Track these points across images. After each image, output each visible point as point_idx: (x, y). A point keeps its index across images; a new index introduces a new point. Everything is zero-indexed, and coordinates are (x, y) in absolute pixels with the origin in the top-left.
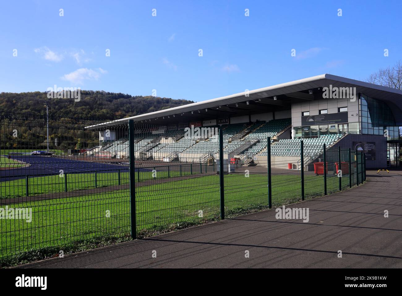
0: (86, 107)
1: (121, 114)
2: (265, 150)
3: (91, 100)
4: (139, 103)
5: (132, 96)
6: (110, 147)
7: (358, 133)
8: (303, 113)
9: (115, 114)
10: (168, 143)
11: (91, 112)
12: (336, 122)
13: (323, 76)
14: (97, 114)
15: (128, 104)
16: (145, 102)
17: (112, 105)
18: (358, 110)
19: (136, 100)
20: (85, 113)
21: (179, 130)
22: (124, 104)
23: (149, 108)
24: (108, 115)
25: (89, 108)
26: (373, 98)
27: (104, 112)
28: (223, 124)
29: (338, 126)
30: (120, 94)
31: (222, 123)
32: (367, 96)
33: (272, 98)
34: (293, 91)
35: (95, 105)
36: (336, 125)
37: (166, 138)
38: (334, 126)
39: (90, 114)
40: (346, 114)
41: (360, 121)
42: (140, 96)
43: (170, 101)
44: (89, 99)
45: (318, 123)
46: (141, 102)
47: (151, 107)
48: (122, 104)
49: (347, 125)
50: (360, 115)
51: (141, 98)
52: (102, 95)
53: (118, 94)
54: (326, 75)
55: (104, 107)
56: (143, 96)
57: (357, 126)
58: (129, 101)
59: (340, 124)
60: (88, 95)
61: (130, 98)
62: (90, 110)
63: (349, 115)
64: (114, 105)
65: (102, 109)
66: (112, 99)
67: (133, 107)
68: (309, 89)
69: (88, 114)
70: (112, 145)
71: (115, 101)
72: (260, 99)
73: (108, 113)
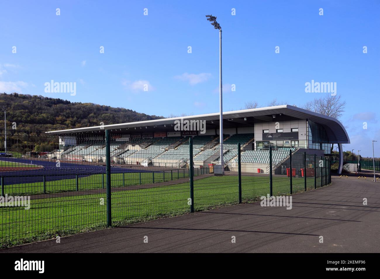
0: (24, 111)
1: (62, 119)
2: (235, 158)
3: (30, 104)
4: (79, 109)
5: (71, 102)
6: (73, 151)
7: (306, 148)
8: (263, 131)
9: (56, 119)
10: (137, 150)
11: (30, 116)
12: (289, 139)
13: (285, 106)
14: (37, 118)
15: (68, 110)
16: (84, 109)
17: (52, 110)
18: (306, 131)
19: (76, 106)
20: (24, 116)
21: (143, 138)
22: (63, 109)
23: (89, 115)
24: (48, 119)
25: (28, 112)
26: (316, 123)
27: (44, 117)
28: (187, 136)
29: (291, 142)
30: (59, 99)
31: (185, 135)
32: (312, 121)
33: (243, 118)
34: (260, 115)
35: (34, 110)
36: (290, 141)
37: (133, 146)
38: (288, 142)
39: (30, 118)
40: (297, 133)
41: (307, 139)
42: (79, 102)
43: (109, 109)
44: (28, 103)
45: (275, 139)
46: (81, 108)
47: (92, 113)
48: (62, 110)
49: (297, 141)
50: (307, 135)
51: (80, 105)
52: (41, 99)
53: (56, 99)
54: (288, 106)
55: (43, 111)
56: (82, 103)
57: (305, 142)
58: (68, 107)
59: (292, 141)
60: (26, 99)
61: (69, 104)
62: (29, 114)
63: (299, 135)
64: (54, 110)
65: (41, 113)
66: (51, 104)
67: (73, 113)
68: (273, 114)
69: (28, 117)
70: (75, 150)
71: (54, 106)
72: (233, 118)
73: (48, 118)
